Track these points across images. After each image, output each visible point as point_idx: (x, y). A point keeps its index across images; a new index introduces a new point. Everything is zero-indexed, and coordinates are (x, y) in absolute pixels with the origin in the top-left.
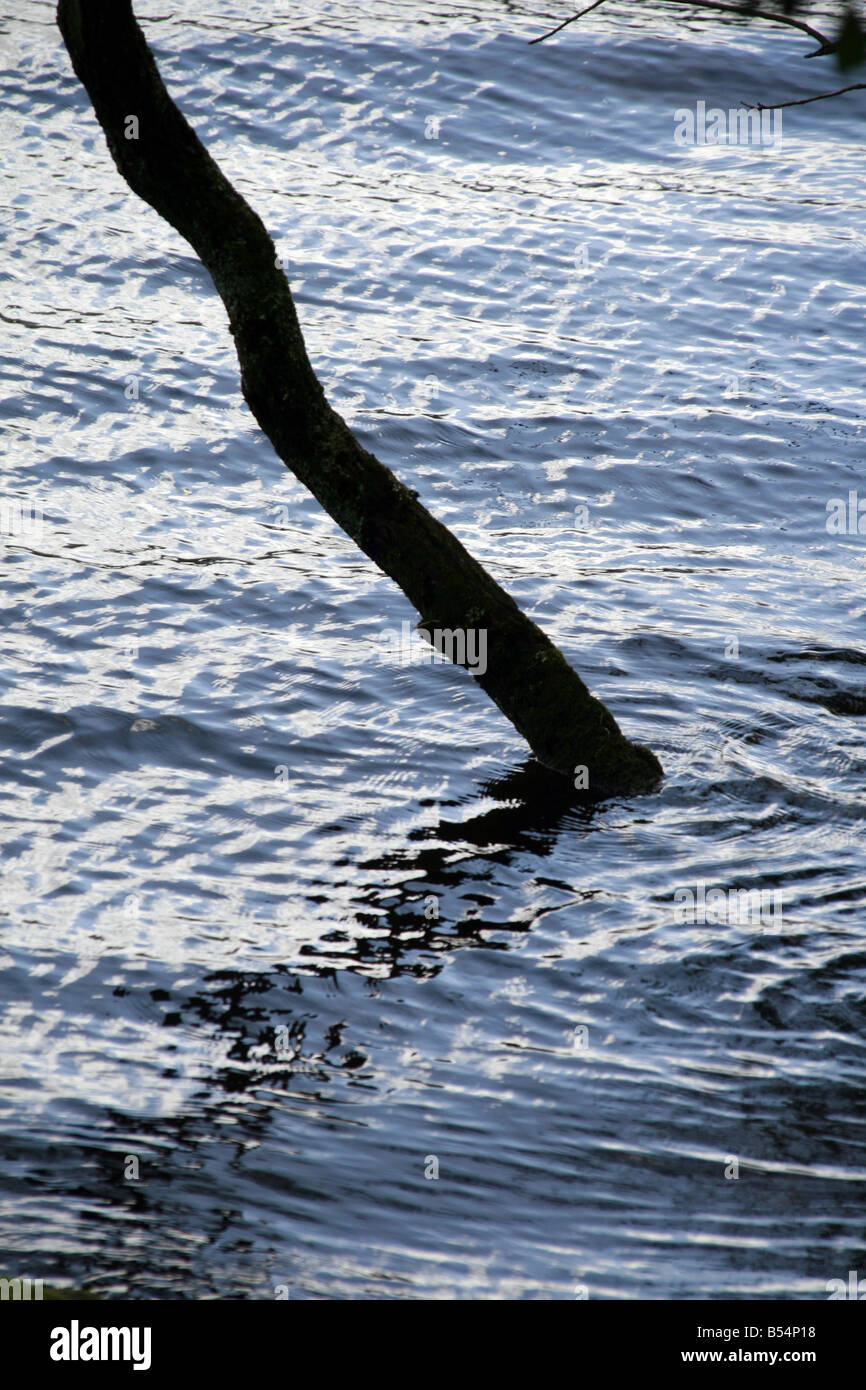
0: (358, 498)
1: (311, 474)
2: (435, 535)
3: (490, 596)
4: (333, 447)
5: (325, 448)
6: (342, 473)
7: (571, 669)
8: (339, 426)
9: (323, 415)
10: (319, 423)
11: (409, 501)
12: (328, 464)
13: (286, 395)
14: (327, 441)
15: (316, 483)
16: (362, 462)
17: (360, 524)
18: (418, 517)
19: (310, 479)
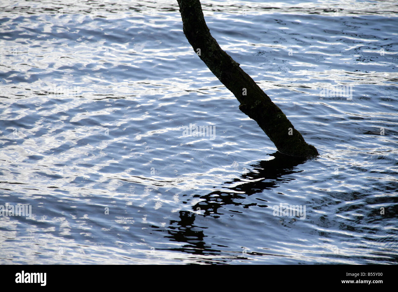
0: (220, 65)
1: (205, 57)
2: (245, 77)
3: (263, 97)
4: (212, 49)
5: (210, 49)
6: (215, 57)
7: (289, 120)
8: (214, 42)
9: (209, 38)
10: (208, 41)
11: (237, 66)
12: (211, 54)
13: (198, 32)
14: (210, 47)
15: (207, 60)
16: (221, 53)
17: (221, 73)
18: (239, 71)
19: (205, 59)
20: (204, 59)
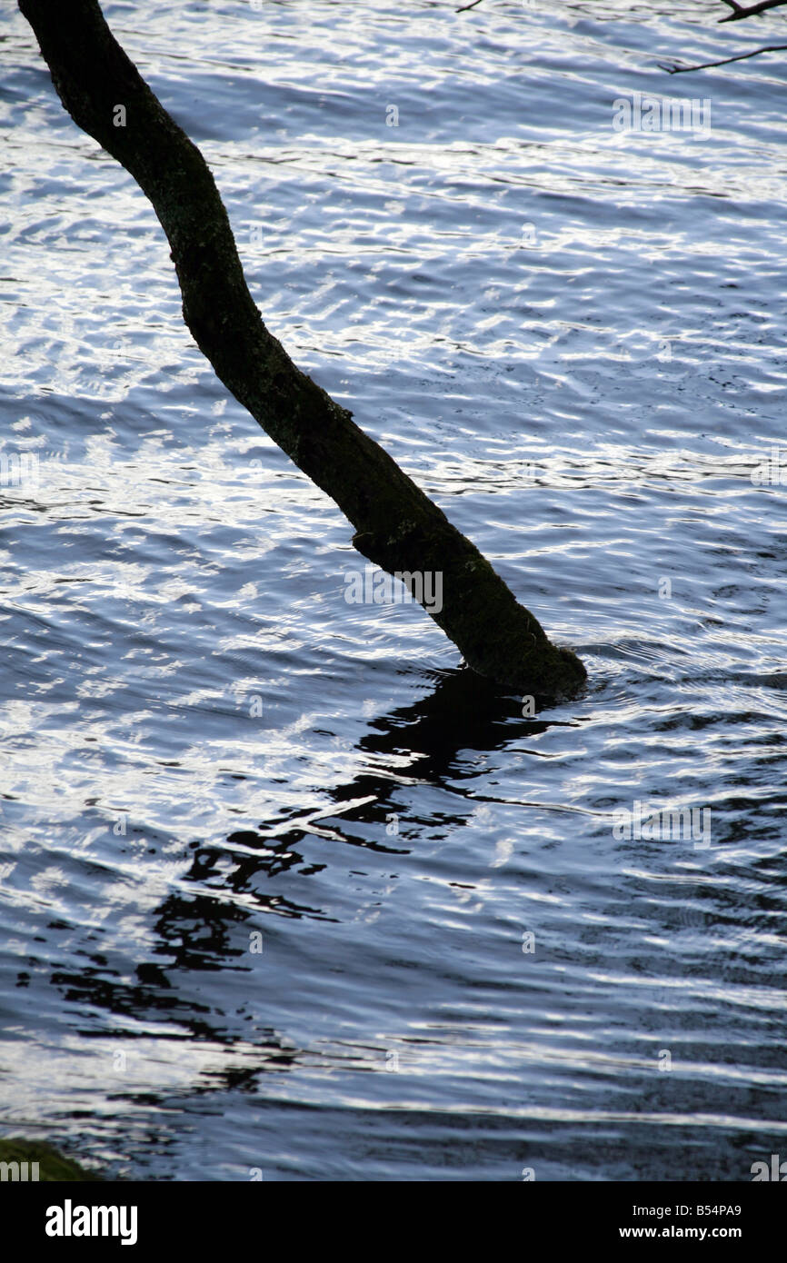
0: (295, 417)
1: (249, 394)
2: (369, 452)
3: (421, 509)
4: (270, 368)
5: (263, 370)
6: (279, 394)
7: (499, 579)
8: (276, 349)
9: (260, 338)
10: (257, 345)
11: (343, 420)
12: (266, 386)
13: (225, 319)
14: (265, 363)
15: (254, 404)
16: (298, 383)
17: (297, 442)
18: (352, 435)
19: (249, 399)
20: (246, 398)
